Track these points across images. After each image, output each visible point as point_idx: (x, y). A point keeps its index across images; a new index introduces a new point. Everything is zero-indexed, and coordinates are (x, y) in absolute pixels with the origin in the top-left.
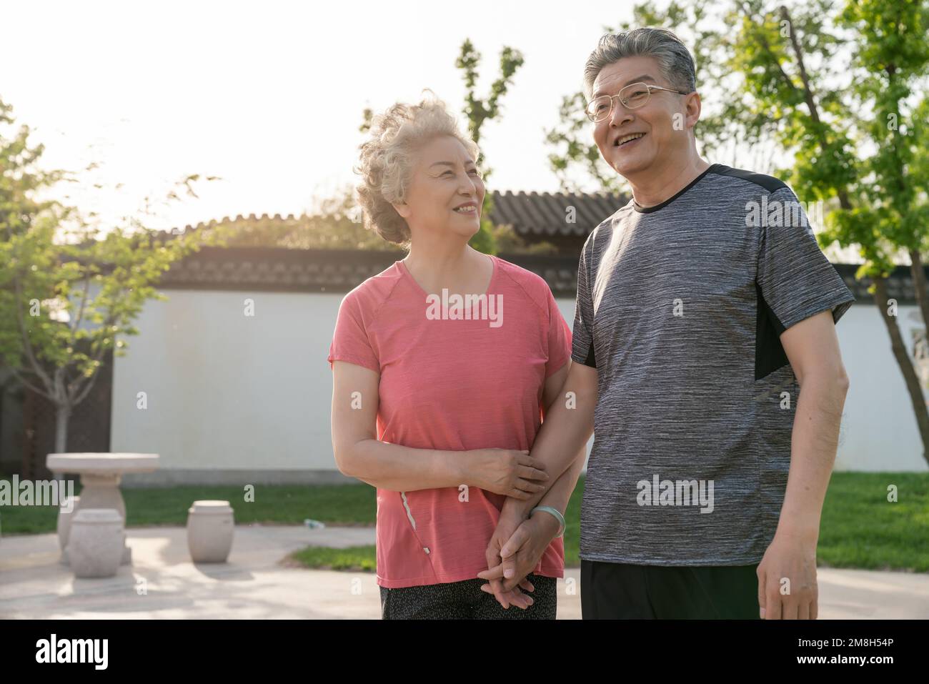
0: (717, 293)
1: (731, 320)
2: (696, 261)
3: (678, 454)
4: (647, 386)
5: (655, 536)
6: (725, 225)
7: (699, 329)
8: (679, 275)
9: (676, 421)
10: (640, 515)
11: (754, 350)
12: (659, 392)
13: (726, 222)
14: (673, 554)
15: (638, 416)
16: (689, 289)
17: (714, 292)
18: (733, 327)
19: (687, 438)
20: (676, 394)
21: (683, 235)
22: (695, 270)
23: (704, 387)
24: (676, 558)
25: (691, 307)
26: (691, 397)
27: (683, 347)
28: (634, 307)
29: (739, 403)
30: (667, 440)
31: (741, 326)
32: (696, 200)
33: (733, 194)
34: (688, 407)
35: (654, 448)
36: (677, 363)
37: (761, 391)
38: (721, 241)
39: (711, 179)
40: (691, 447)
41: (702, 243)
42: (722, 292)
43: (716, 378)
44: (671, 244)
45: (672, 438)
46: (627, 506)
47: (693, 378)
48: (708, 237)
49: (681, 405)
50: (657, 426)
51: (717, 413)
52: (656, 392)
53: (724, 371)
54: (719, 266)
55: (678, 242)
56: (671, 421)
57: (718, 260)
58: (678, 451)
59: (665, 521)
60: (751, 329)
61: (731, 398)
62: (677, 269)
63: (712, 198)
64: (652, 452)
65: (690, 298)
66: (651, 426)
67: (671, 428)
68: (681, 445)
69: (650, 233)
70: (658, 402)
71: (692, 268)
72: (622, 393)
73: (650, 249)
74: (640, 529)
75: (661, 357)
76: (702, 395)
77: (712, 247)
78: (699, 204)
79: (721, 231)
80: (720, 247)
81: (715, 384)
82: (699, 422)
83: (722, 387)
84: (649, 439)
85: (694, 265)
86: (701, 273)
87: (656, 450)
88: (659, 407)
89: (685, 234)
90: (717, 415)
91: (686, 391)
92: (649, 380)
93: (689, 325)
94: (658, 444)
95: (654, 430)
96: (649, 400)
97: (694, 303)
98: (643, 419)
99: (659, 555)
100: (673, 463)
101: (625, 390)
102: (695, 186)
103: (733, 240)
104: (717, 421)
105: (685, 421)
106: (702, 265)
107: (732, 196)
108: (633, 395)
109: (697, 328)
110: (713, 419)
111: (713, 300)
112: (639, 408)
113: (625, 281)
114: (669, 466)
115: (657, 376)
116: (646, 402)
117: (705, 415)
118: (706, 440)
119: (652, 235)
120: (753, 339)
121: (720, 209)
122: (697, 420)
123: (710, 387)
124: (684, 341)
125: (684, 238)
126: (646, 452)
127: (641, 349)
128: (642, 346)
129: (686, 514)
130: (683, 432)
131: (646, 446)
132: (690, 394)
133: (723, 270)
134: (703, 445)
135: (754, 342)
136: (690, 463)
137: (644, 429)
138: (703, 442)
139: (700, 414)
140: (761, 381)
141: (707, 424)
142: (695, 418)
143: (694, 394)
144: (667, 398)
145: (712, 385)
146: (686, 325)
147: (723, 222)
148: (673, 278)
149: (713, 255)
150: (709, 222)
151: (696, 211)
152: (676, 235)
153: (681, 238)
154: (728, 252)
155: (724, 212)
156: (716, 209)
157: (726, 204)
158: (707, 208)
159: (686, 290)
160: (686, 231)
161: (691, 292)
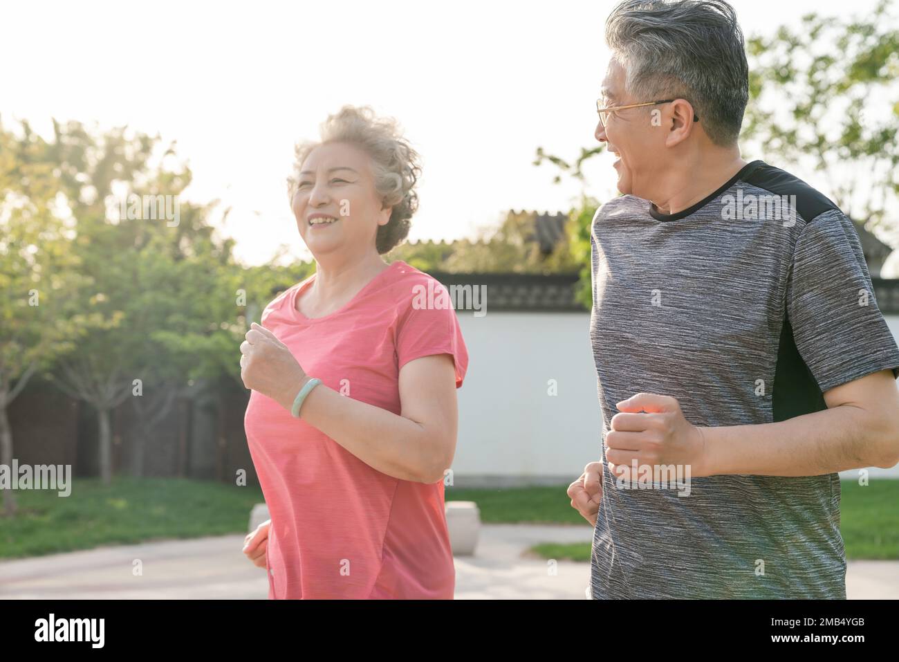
2: (708, 299)
6: (749, 256)
13: (750, 251)
16: (697, 334)
19: (700, 506)
44: (682, 271)
54: (736, 310)
55: (690, 269)
77: (731, 284)
79: (742, 263)
85: (706, 303)
86: (713, 315)
89: (700, 260)
106: (715, 305)
121: (745, 233)
122: (711, 485)
134: (719, 514)
136: (705, 534)
138: (719, 512)
141: (723, 491)
148: (679, 316)
149: (730, 294)
150: (730, 249)
151: (717, 232)
152: (689, 260)
153: (695, 265)
154: (749, 292)
155: (749, 237)
156: (741, 233)
157: (753, 226)
158: (731, 229)
159: (693, 334)
160: (701, 257)
161: (699, 338)
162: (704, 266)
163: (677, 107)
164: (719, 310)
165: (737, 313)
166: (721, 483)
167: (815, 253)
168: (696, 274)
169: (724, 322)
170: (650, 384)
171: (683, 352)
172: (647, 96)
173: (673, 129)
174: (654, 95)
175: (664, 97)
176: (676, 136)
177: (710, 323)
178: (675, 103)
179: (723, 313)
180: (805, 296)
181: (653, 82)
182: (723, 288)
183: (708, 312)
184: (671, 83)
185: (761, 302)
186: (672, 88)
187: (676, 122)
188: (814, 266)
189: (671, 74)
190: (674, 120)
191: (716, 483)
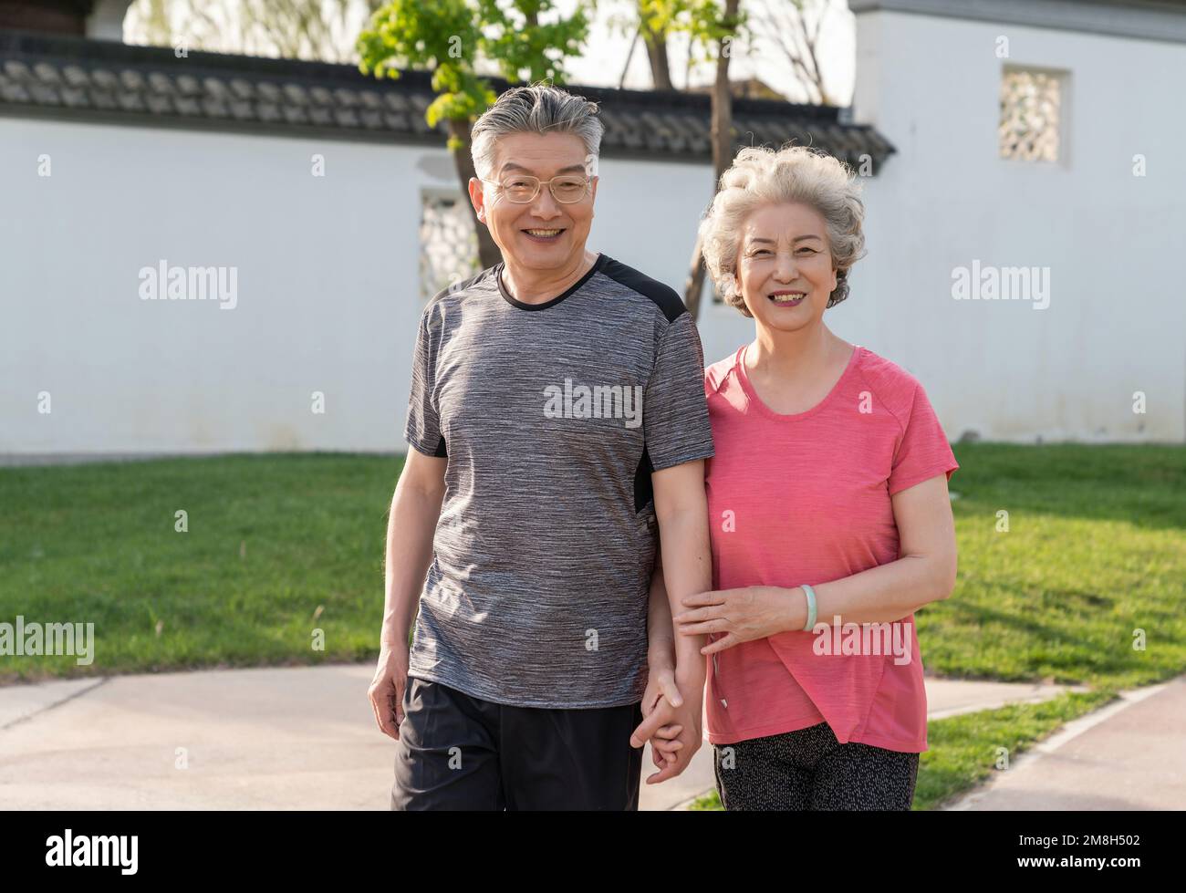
4: (536, 518)
5: (538, 677)
10: (522, 655)
12: (550, 525)
14: (556, 696)
20: (569, 528)
21: (574, 351)
23: (596, 521)
24: (559, 700)
27: (576, 478)
28: (509, 422)
29: (625, 537)
30: (559, 577)
32: (585, 307)
34: (581, 543)
35: (543, 585)
36: (570, 495)
37: (641, 524)
40: (582, 584)
44: (560, 359)
45: (564, 575)
46: (507, 644)
47: (586, 511)
49: (574, 540)
50: (548, 562)
52: (546, 525)
55: (570, 357)
58: (570, 590)
59: (551, 662)
65: (585, 428)
66: (542, 562)
68: (573, 582)
69: (531, 337)
73: (532, 358)
74: (519, 669)
75: (552, 488)
76: (594, 529)
77: (609, 372)
79: (619, 354)
80: (618, 372)
84: (540, 575)
89: (578, 350)
90: (605, 549)
94: (548, 581)
95: (546, 566)
97: (589, 433)
99: (541, 697)
100: (564, 602)
102: (583, 287)
103: (631, 366)
108: (519, 526)
112: (527, 541)
113: (500, 390)
114: (559, 606)
115: (547, 507)
118: (594, 577)
119: (534, 341)
123: (601, 520)
125: (576, 354)
126: (535, 589)
127: (521, 473)
128: (521, 470)
129: (573, 654)
137: (534, 564)
139: (593, 549)
140: (639, 515)
144: (560, 533)
145: (600, 518)
151: (589, 323)
152: (566, 349)
153: (572, 354)
156: (612, 325)
158: (601, 321)
160: (578, 347)
167: (672, 350)
170: (535, 466)
180: (658, 387)
188: (668, 361)
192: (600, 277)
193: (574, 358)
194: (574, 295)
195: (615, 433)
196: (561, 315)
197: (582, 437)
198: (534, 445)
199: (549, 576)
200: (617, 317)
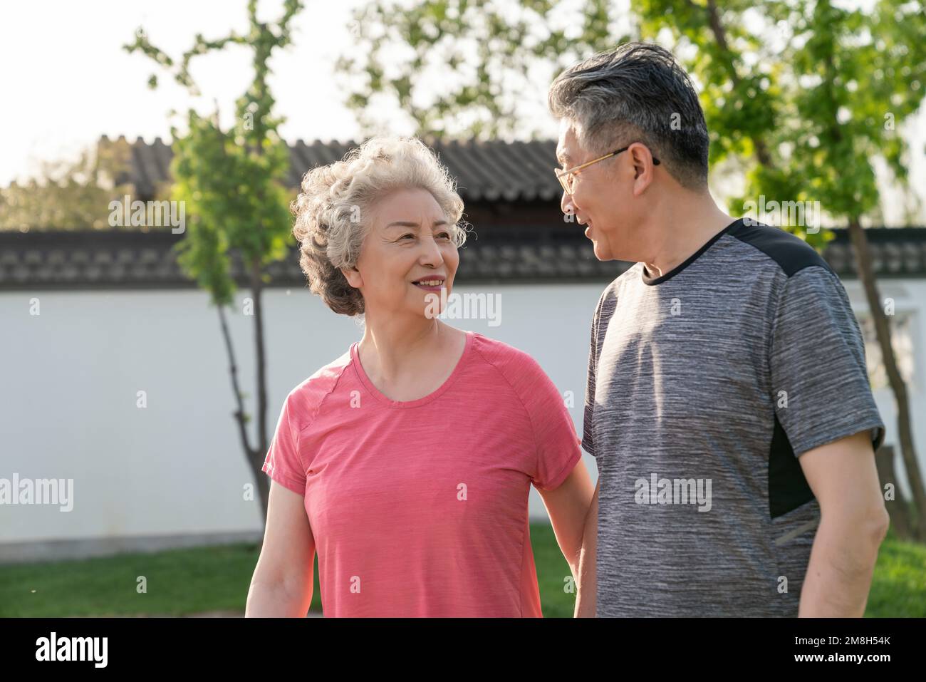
0: (720, 407)
1: (737, 442)
2: (695, 362)
3: (679, 611)
4: (645, 521)
6: (733, 315)
7: (700, 452)
8: (675, 379)
9: (675, 568)
11: (767, 482)
13: (734, 311)
15: (633, 558)
16: (685, 400)
17: (715, 406)
18: (740, 452)
19: (690, 590)
21: (682, 325)
22: (694, 375)
25: (688, 423)
26: (694, 536)
29: (756, 547)
30: (666, 591)
31: (749, 451)
32: (703, 275)
33: (747, 271)
34: (691, 550)
35: (652, 601)
37: (783, 531)
38: (726, 337)
39: (727, 245)
40: (696, 601)
41: (703, 338)
42: (725, 407)
43: (723, 514)
44: (669, 335)
45: (672, 589)
48: (711, 330)
49: (681, 547)
50: (655, 573)
51: (728, 558)
52: (654, 529)
53: (735, 505)
54: (722, 371)
56: (670, 567)
57: (722, 363)
58: (680, 607)
60: (762, 455)
61: (745, 539)
62: (673, 370)
63: (722, 273)
64: (650, 606)
65: (685, 412)
66: (649, 573)
67: (670, 577)
68: (683, 599)
70: (656, 542)
71: (690, 371)
72: (618, 527)
77: (716, 345)
78: (706, 280)
79: (727, 323)
80: (726, 345)
81: (723, 522)
82: (705, 569)
83: (733, 526)
84: (647, 590)
85: (692, 367)
86: (700, 379)
87: (655, 604)
88: (658, 549)
90: (728, 560)
91: (688, 529)
92: (647, 514)
93: (687, 446)
94: (656, 596)
95: (652, 578)
96: (646, 539)
97: (691, 418)
98: (639, 563)
101: (621, 524)
102: (705, 254)
104: (728, 569)
105: (687, 567)
106: (702, 368)
107: (746, 274)
108: (628, 531)
109: (697, 449)
110: (724, 566)
111: (714, 416)
112: (635, 549)
116: (643, 542)
117: (712, 560)
118: (713, 592)
120: (764, 468)
121: (729, 292)
123: (717, 525)
124: (685, 466)
125: (684, 328)
126: (643, 605)
130: (684, 582)
131: (644, 597)
132: (693, 533)
133: (728, 375)
135: (766, 471)
137: (641, 576)
140: (779, 519)
141: (716, 572)
142: (699, 564)
143: (698, 533)
144: (666, 538)
146: (685, 445)
147: (730, 311)
149: (716, 355)
150: (714, 309)
151: (702, 292)
152: (675, 323)
153: (680, 328)
154: (733, 353)
155: (734, 297)
156: (725, 292)
157: (737, 284)
158: (714, 288)
159: (682, 400)
160: (686, 320)
161: (688, 404)
162: (689, 328)
163: (634, 152)
164: (705, 373)
165: (723, 375)
166: (713, 564)
167: (794, 309)
168: (682, 337)
169: (711, 385)
170: (647, 460)
171: (674, 420)
172: (603, 148)
173: (636, 177)
174: (610, 145)
175: (619, 146)
176: (641, 183)
177: (697, 388)
178: (631, 147)
179: (710, 376)
180: (782, 355)
181: (605, 132)
182: (708, 350)
183: (696, 376)
184: (623, 130)
185: (747, 362)
186: (625, 133)
187: (638, 170)
188: (791, 323)
189: (621, 118)
190: (636, 168)
191: (708, 564)
192: (726, 239)
193: (681, 333)
194: (694, 264)
195: (723, 417)
196: (678, 287)
197: (684, 422)
198: (646, 436)
199: (657, 590)
200: (732, 281)
